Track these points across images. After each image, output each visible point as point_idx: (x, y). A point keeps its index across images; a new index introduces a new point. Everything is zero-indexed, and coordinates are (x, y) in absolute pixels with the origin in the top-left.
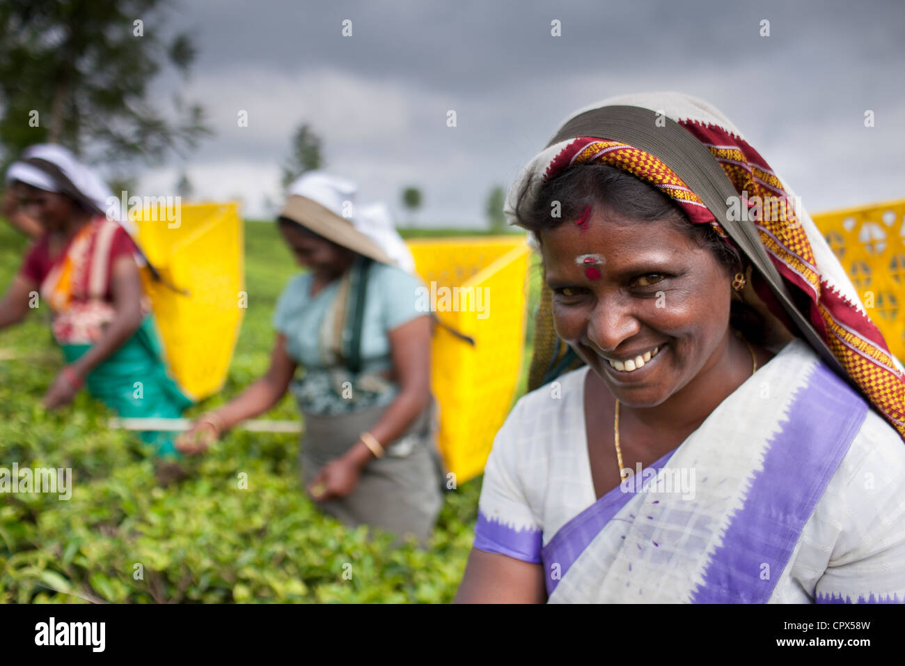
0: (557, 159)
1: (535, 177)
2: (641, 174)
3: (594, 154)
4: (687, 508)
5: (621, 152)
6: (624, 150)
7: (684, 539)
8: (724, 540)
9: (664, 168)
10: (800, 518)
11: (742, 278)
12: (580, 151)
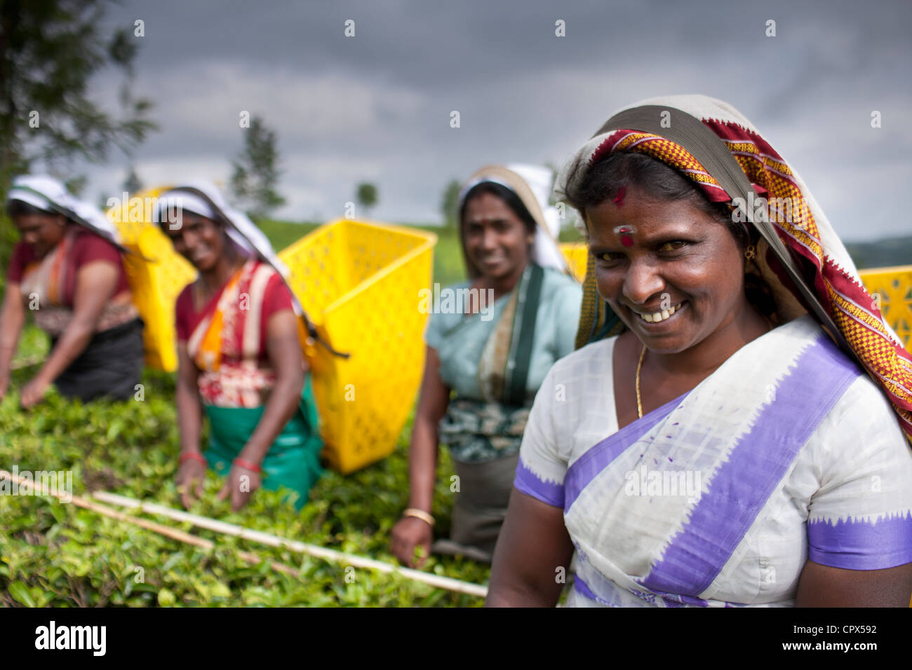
0: (601, 147)
1: (582, 162)
2: (669, 161)
3: (631, 143)
4: (702, 430)
5: (654, 142)
6: (656, 140)
7: (695, 457)
8: (730, 457)
9: (688, 156)
10: (799, 441)
11: (753, 249)
12: (620, 141)
